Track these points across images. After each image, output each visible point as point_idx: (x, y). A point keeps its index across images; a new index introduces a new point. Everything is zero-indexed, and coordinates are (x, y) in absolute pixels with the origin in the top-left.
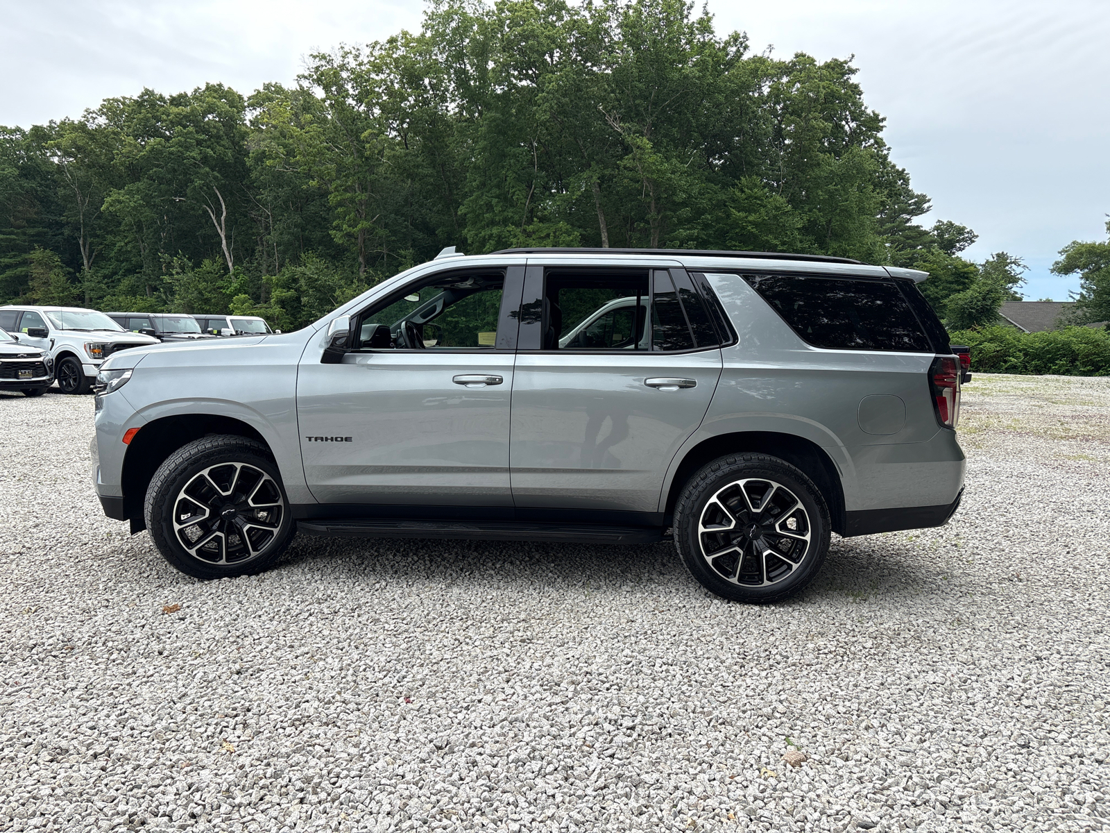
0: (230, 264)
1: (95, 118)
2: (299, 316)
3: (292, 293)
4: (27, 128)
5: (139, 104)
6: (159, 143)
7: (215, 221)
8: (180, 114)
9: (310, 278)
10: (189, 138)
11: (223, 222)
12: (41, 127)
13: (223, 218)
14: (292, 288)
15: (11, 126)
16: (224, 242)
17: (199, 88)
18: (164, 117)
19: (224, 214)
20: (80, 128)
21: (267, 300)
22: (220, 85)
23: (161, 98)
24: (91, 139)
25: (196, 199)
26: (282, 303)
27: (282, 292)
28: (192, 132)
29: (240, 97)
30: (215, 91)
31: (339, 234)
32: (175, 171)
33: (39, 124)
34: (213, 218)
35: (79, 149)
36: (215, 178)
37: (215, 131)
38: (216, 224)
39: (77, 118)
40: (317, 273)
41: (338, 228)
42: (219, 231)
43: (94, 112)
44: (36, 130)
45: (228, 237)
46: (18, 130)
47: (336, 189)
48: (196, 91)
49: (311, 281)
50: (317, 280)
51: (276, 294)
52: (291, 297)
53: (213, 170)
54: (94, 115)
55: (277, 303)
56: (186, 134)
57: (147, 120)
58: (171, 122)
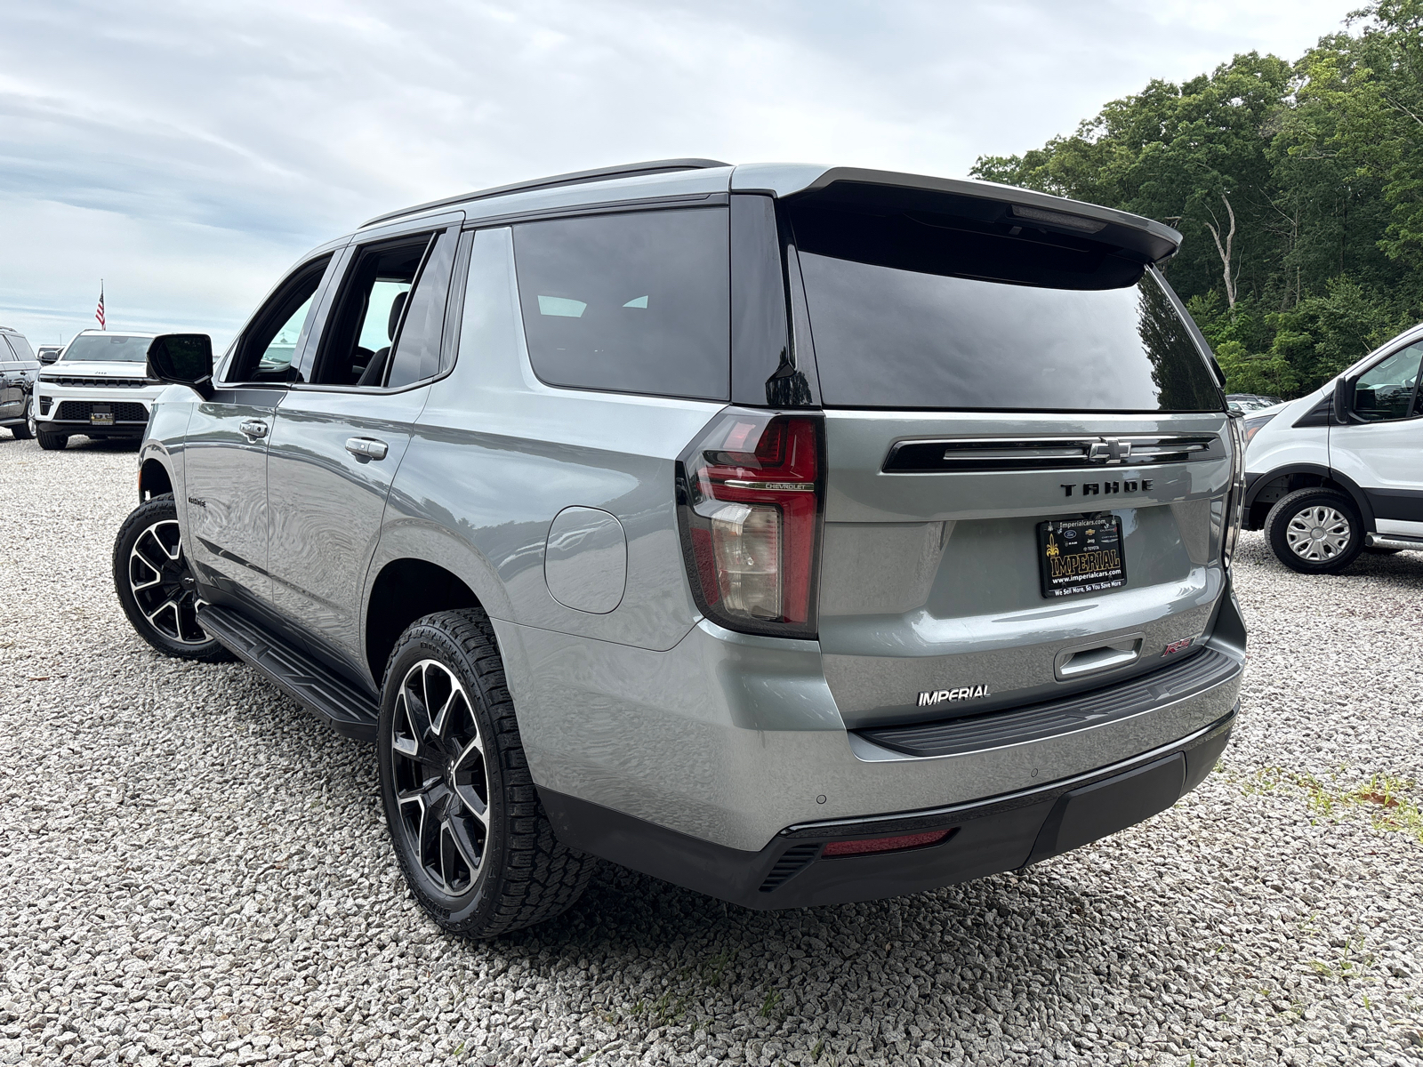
0: (1232, 301)
1: (1090, 131)
2: (1312, 370)
3: (1306, 336)
4: (1022, 155)
5: (1143, 102)
6: (1156, 149)
7: (1218, 243)
8: (1189, 105)
9: (1332, 314)
10: (1196, 135)
11: (1229, 243)
12: (1036, 152)
13: (1229, 237)
14: (1306, 330)
15: (1006, 156)
16: (1227, 270)
17: (1224, 65)
18: (1169, 113)
19: (1232, 231)
20: (1070, 146)
21: (1265, 348)
22: (1254, 54)
23: (1173, 89)
24: (1083, 157)
25: (1196, 215)
26: (1290, 353)
27: (1289, 336)
28: (1201, 126)
29: (1283, 65)
30: (1247, 64)
31: (1392, 246)
32: (1172, 181)
33: (1033, 149)
34: (1216, 238)
35: (1067, 171)
36: (1226, 184)
37: (1234, 118)
38: (1219, 247)
39: (1068, 133)
40: (1344, 306)
41: (1395, 235)
42: (1223, 255)
43: (1091, 123)
44: (1031, 155)
45: (1233, 264)
46: (1013, 159)
47: (1397, 176)
48: (1218, 70)
49: (1333, 319)
50: (1342, 316)
51: (1282, 338)
52: (1302, 343)
53: (1222, 174)
54: (1090, 127)
55: (1279, 351)
56: (1193, 130)
57: (1149, 120)
58: (1177, 118)
